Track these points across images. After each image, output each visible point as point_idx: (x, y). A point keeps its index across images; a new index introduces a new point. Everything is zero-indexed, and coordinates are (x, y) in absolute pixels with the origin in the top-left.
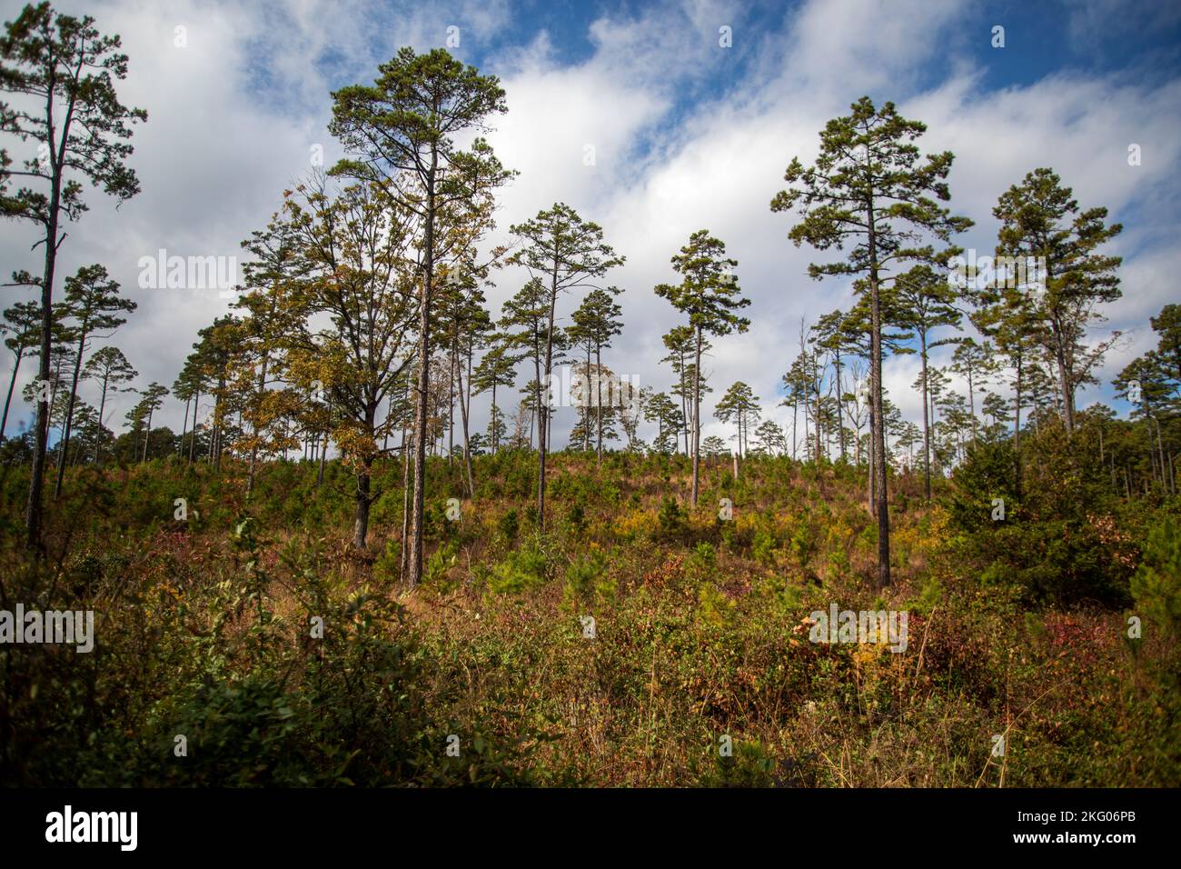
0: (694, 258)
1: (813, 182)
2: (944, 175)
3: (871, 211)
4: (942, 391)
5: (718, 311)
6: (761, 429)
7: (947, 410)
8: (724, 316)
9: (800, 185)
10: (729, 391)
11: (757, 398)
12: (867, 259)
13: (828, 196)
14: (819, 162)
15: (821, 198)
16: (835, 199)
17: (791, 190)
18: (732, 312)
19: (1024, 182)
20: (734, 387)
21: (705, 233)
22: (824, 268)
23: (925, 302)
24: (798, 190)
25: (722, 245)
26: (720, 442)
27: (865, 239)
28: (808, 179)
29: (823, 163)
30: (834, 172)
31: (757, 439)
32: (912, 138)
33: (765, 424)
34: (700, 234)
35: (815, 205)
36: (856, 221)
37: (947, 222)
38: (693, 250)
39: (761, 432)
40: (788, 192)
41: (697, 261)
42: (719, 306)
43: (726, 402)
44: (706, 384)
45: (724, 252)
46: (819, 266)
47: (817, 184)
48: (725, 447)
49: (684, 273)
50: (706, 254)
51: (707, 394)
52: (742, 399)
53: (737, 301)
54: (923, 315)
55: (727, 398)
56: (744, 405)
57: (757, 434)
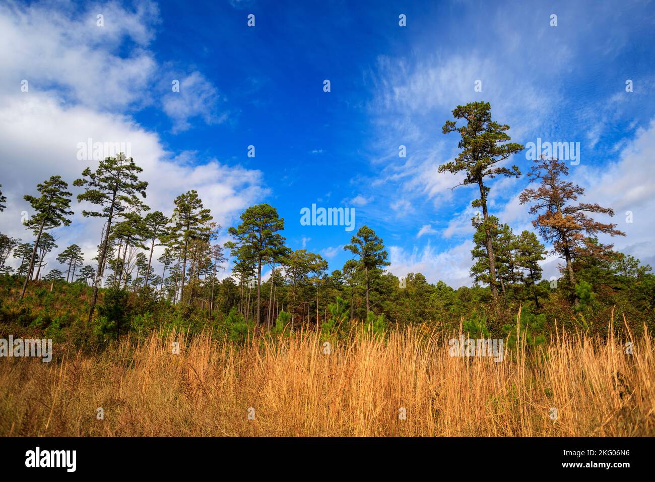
0: (50, 187)
1: (94, 178)
2: (145, 189)
3: (115, 195)
4: (170, 264)
5: (57, 214)
6: (83, 269)
7: (173, 272)
8: (59, 216)
9: (88, 178)
10: (68, 248)
11: (83, 254)
12: (109, 213)
13: (99, 185)
14: (97, 171)
15: (96, 186)
16: (102, 187)
17: (84, 179)
18: (64, 216)
19: (187, 194)
20: (71, 246)
21: (59, 177)
22: (89, 213)
23: (157, 226)
24: (86, 180)
25: (67, 185)
26: (60, 273)
27: (110, 205)
28: (93, 176)
29: (99, 172)
30: (102, 177)
31: (80, 274)
32: (137, 172)
33: (86, 267)
34: (56, 177)
35: (92, 188)
36: (107, 198)
37: (142, 206)
38: (51, 184)
39: (83, 270)
40: (82, 180)
41: (51, 190)
42: (58, 212)
43: (65, 253)
44: (55, 243)
45: (66, 188)
46: (88, 212)
47: (96, 180)
48: (62, 276)
49: (42, 193)
50: (57, 187)
51: (53, 248)
52: (75, 253)
53: (68, 211)
54: (155, 232)
55: (66, 251)
56: (75, 256)
57: (81, 271)
